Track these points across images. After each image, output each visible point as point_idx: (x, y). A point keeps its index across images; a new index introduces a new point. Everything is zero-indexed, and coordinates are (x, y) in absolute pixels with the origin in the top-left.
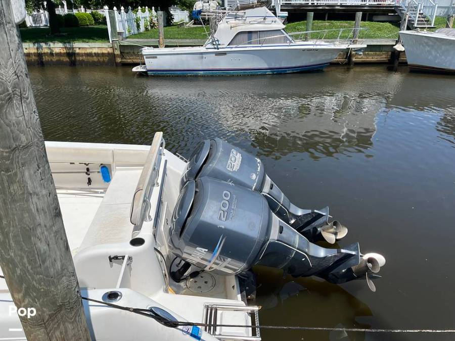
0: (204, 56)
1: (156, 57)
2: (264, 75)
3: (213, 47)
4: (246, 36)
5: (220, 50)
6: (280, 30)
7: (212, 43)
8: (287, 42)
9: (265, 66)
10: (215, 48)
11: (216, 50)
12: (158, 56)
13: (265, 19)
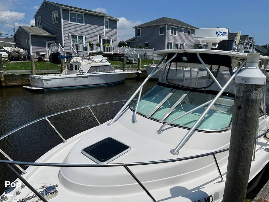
0: (77, 78)
1: (50, 81)
2: (104, 86)
3: (80, 74)
4: (95, 68)
5: (84, 75)
6: (109, 65)
7: (79, 72)
8: (112, 71)
9: (104, 82)
10: (81, 74)
11: (82, 75)
12: (51, 80)
13: (102, 60)
